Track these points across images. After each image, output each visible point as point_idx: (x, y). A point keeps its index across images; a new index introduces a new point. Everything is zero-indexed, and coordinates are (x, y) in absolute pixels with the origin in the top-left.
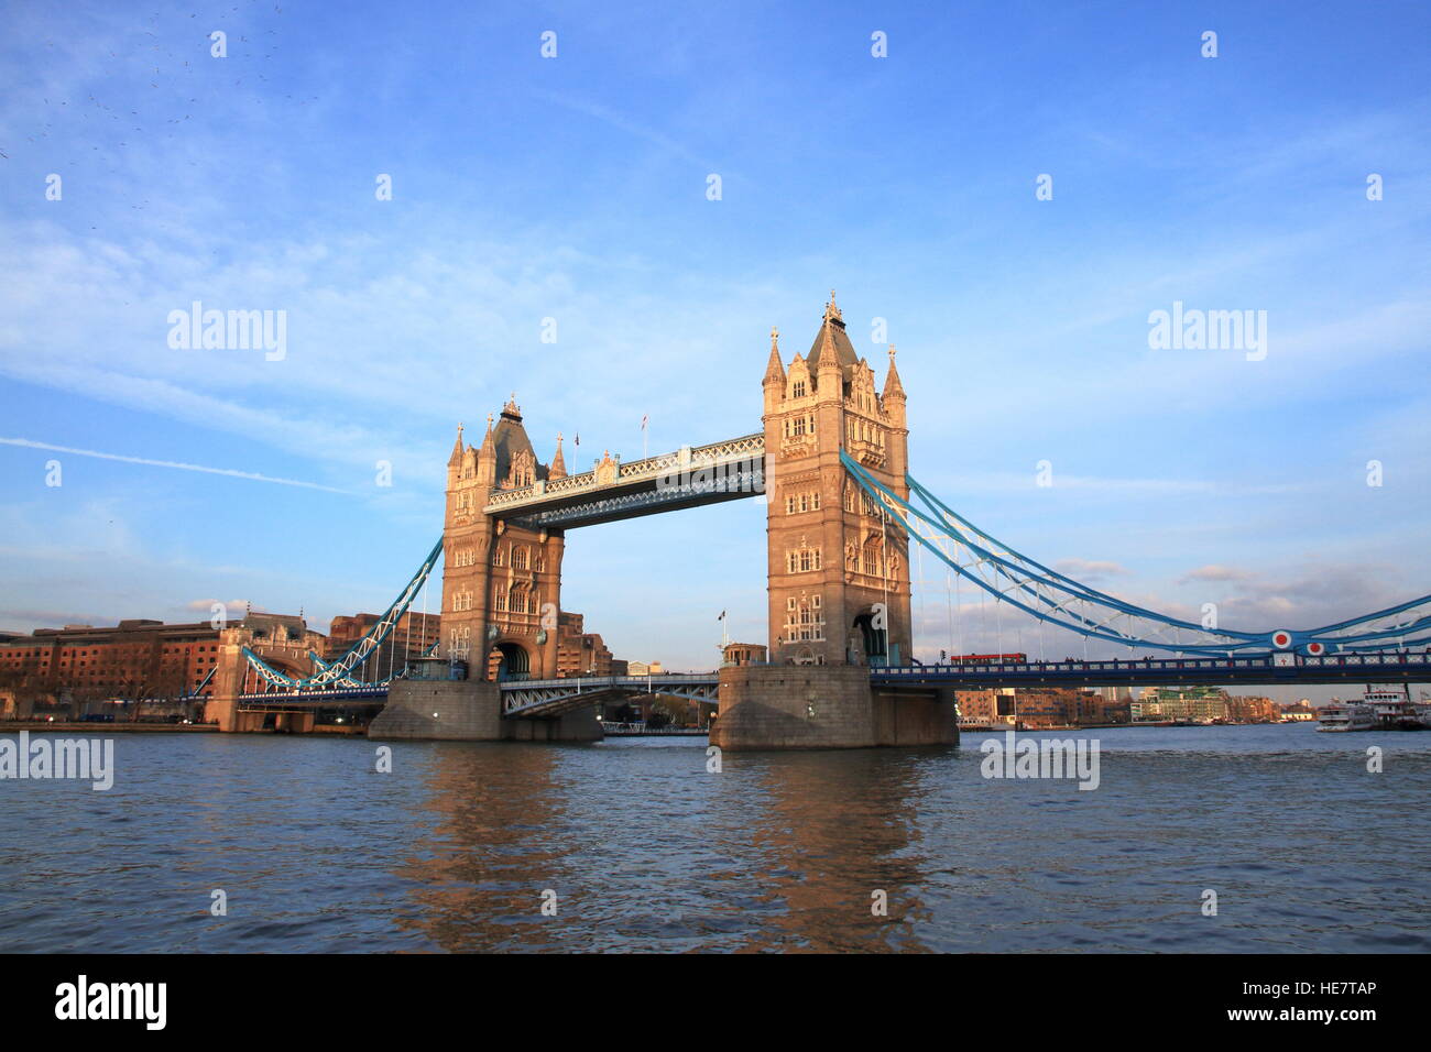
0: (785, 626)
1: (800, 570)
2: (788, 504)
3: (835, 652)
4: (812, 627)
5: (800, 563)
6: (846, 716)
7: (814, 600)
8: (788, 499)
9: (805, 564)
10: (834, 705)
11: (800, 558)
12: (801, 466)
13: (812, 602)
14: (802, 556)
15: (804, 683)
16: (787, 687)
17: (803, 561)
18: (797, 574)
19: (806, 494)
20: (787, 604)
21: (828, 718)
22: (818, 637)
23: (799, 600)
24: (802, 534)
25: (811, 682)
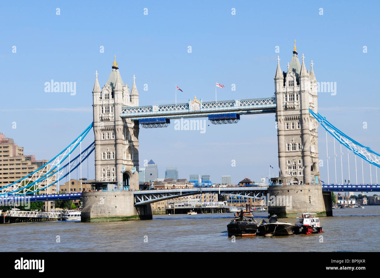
0: (286, 170)
1: (292, 150)
2: (286, 126)
3: (309, 180)
7: (298, 161)
8: (286, 124)
9: (294, 148)
10: (316, 198)
11: (291, 146)
13: (298, 162)
14: (293, 145)
15: (308, 191)
16: (303, 192)
17: (293, 147)
18: (291, 152)
19: (295, 123)
20: (287, 163)
22: (300, 174)
24: (293, 137)
25: (310, 191)
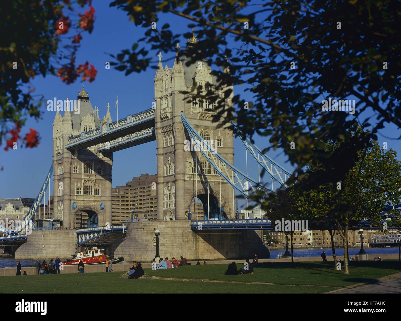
0: (164, 201)
1: (169, 174)
2: (165, 141)
4: (172, 202)
5: (169, 170)
6: (175, 244)
8: (164, 139)
11: (168, 168)
12: (168, 123)
15: (153, 229)
16: (145, 231)
18: (168, 176)
21: (165, 245)
23: (168, 189)
24: (169, 156)
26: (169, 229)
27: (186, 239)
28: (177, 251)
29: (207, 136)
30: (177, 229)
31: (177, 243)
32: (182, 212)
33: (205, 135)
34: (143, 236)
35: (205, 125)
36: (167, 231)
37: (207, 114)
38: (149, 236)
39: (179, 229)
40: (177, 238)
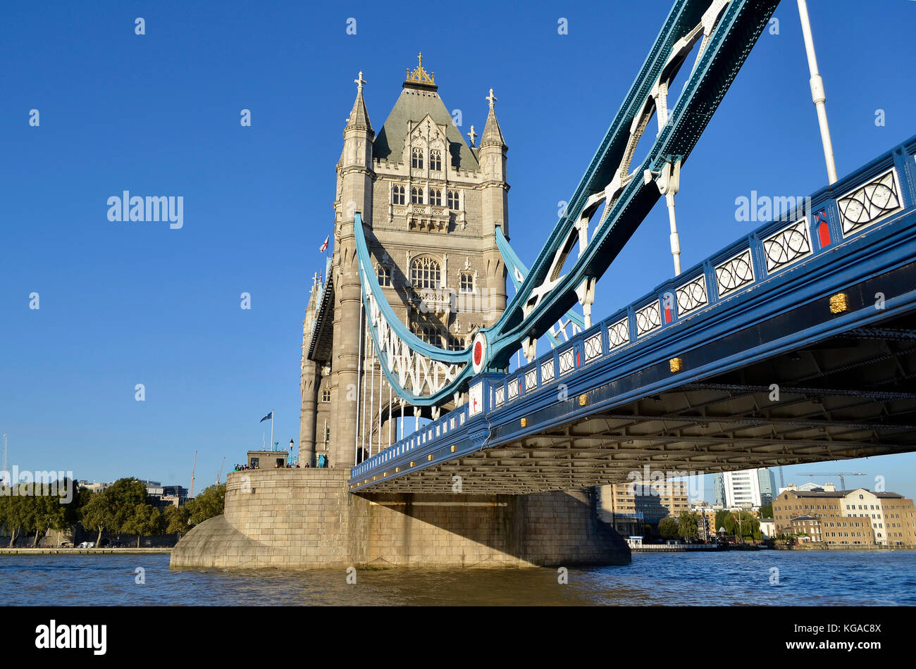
6: (298, 531)
25: (257, 491)
26: (285, 490)
27: (333, 519)
28: (304, 549)
29: (432, 268)
30: (307, 490)
31: (305, 526)
32: (347, 448)
33: (426, 268)
34: (234, 509)
35: (428, 244)
36: (279, 497)
37: (429, 219)
38: (243, 509)
39: (313, 490)
40: (305, 513)
